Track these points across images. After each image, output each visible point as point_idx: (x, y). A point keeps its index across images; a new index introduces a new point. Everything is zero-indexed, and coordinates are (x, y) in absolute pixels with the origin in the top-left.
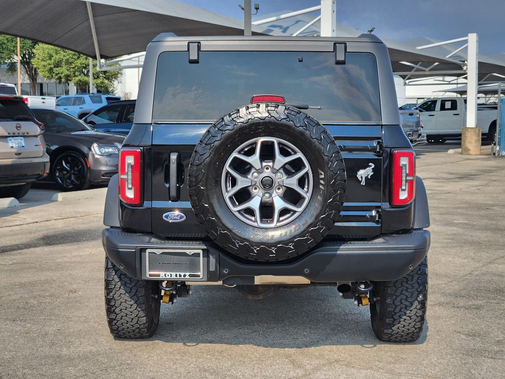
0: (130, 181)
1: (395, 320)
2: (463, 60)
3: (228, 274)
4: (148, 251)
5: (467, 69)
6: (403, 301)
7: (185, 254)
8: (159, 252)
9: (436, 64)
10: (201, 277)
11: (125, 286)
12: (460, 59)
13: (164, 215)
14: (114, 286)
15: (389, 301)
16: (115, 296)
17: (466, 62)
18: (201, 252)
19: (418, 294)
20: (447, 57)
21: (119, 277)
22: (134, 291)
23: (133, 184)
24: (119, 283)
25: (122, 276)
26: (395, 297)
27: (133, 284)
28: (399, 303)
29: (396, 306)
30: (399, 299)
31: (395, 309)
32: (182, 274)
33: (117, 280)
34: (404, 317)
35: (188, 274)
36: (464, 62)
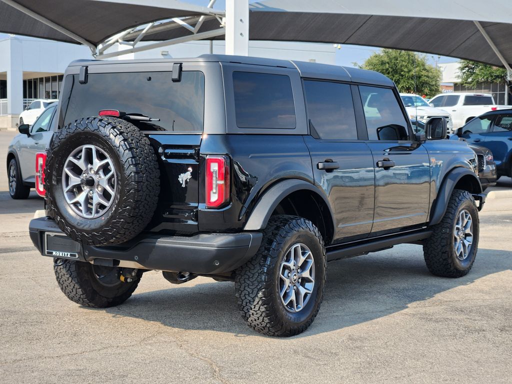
4: (46, 233)
6: (247, 296)
8: (52, 234)
19: (258, 291)
22: (68, 267)
26: (239, 291)
28: (244, 298)
30: (243, 294)
31: (242, 303)
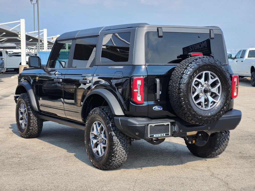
0: (139, 92)
1: (218, 147)
2: (18, 32)
3: (182, 132)
4: (149, 125)
5: (20, 36)
6: (223, 139)
7: (164, 125)
8: (153, 125)
9: (4, 33)
10: (170, 135)
11: (122, 144)
12: (16, 31)
13: (153, 108)
14: (117, 144)
15: (218, 139)
16: (117, 149)
17: (19, 33)
18: (169, 123)
20: (10, 30)
21: (120, 140)
22: (125, 146)
23: (140, 94)
24: (120, 143)
25: (121, 139)
26: (220, 137)
27: (125, 142)
28: (222, 140)
29: (220, 141)
30: (222, 138)
31: (220, 142)
32: (163, 134)
33: (119, 141)
34: (222, 146)
35: (164, 134)
36: (18, 33)
